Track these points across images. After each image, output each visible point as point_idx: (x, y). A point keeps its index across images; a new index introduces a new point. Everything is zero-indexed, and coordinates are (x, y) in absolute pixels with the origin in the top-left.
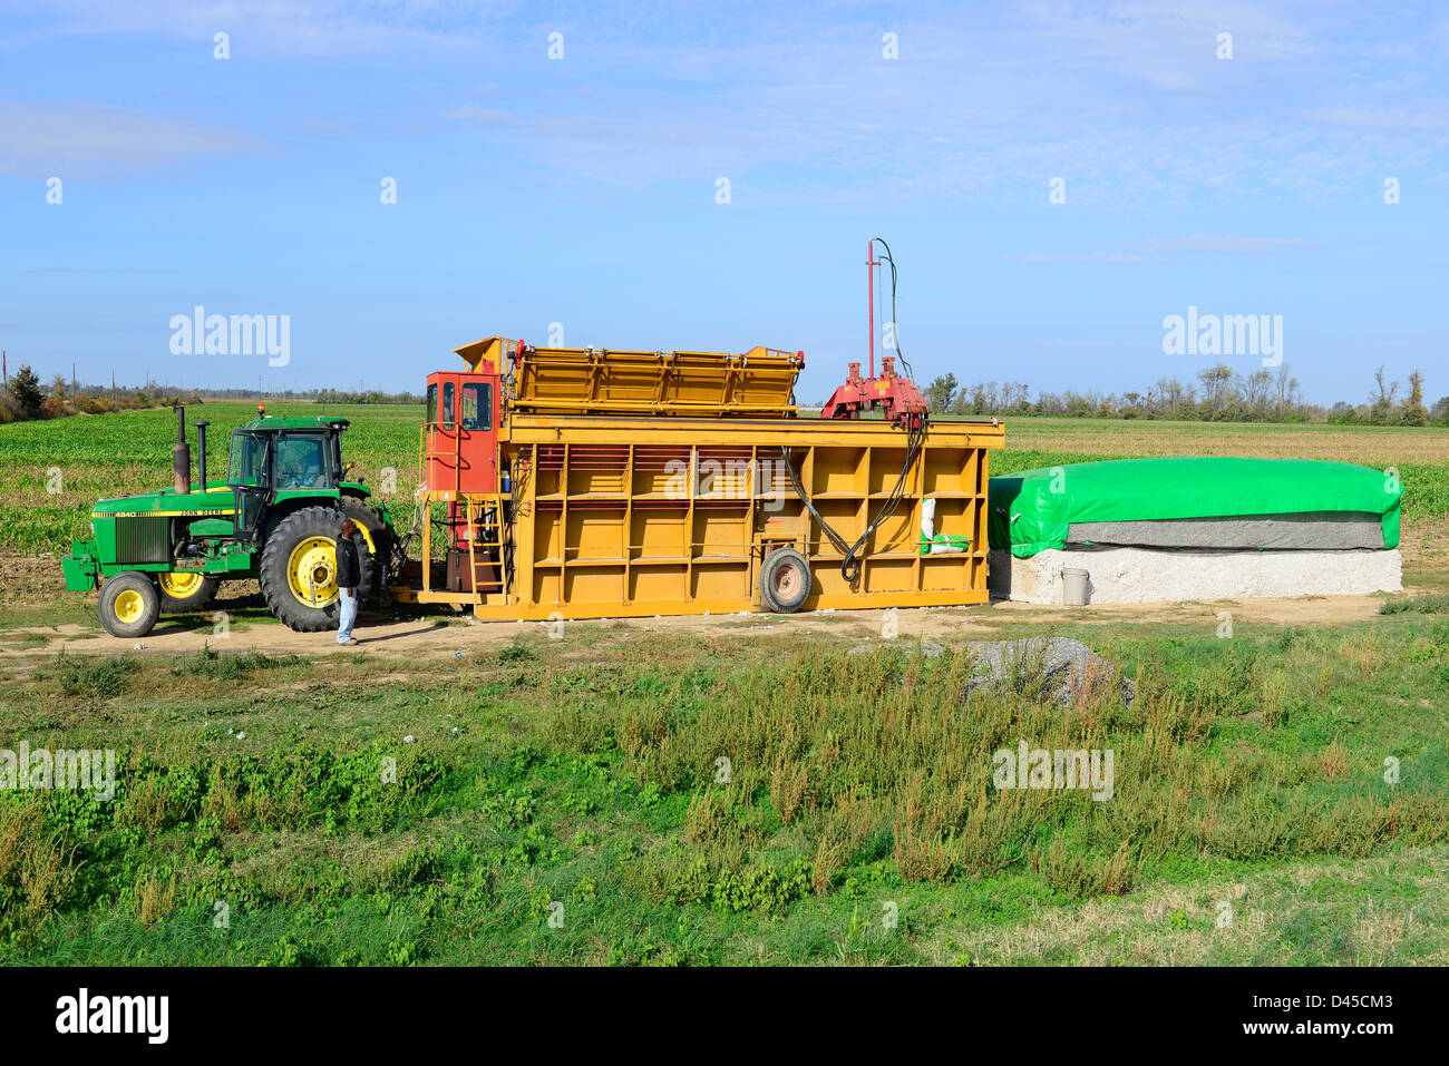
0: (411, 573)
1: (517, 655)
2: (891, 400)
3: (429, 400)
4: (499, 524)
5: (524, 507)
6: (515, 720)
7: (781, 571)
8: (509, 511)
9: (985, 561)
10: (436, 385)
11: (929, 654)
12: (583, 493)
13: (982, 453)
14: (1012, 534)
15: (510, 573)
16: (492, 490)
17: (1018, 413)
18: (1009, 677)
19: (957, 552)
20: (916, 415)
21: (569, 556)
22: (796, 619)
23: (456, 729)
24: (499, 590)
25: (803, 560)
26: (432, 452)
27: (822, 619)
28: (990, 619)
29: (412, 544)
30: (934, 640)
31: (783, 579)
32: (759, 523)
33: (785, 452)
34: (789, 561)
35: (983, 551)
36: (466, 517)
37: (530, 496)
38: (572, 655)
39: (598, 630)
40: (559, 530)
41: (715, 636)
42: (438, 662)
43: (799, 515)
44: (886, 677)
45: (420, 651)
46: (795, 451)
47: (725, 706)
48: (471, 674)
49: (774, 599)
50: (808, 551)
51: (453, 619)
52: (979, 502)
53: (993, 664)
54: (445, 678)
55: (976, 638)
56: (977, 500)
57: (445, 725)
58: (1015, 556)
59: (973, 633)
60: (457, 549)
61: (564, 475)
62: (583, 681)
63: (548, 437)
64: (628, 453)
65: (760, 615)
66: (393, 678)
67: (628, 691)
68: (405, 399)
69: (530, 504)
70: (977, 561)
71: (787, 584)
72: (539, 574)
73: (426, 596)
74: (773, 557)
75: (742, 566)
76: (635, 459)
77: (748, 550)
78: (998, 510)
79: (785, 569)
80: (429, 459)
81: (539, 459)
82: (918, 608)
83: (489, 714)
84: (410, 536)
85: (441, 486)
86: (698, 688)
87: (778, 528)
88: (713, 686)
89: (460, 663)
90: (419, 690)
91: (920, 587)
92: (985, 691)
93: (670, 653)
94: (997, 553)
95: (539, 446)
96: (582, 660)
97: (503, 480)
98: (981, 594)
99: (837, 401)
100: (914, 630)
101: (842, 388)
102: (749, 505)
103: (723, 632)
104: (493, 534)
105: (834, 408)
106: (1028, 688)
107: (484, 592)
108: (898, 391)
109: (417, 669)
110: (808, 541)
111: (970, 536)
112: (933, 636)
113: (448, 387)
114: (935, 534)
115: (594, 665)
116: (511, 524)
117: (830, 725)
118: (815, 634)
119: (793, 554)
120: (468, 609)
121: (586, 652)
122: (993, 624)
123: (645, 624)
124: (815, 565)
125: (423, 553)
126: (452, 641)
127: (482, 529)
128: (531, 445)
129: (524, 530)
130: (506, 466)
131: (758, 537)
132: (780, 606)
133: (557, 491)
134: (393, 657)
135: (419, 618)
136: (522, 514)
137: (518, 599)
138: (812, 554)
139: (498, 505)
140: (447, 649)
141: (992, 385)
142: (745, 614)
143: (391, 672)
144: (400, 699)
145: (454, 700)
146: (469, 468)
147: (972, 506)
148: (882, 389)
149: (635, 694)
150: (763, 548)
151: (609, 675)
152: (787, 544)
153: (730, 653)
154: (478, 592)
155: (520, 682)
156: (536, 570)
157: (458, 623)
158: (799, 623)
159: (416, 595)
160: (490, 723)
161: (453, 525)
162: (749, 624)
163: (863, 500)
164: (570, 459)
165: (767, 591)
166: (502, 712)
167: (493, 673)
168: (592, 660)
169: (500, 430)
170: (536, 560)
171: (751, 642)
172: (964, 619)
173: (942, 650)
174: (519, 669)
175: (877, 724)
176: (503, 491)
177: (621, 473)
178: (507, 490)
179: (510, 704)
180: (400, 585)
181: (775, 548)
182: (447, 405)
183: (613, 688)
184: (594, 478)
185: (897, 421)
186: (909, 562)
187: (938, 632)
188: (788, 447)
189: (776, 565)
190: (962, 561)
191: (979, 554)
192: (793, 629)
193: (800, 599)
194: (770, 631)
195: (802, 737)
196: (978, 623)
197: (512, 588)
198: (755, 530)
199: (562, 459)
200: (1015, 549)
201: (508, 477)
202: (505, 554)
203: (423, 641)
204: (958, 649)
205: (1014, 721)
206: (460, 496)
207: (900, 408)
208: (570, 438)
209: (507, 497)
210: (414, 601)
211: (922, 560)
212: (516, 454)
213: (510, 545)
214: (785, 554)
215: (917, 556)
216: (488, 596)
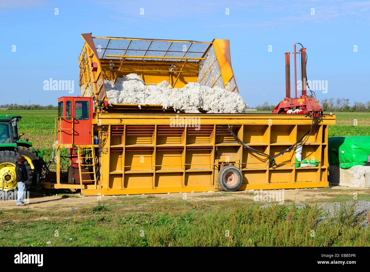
0: (52, 177)
1: (100, 209)
2: (305, 106)
3: (59, 108)
4: (93, 157)
5: (104, 150)
6: (100, 235)
7: (228, 175)
8: (97, 152)
9: (327, 170)
10: (62, 102)
11: (299, 207)
12: (133, 144)
13: (325, 127)
14: (340, 159)
15: (98, 177)
16: (90, 143)
17: (344, 111)
18: (338, 216)
19: (313, 167)
20: (317, 112)
21: (126, 169)
22: (235, 194)
23: (71, 239)
24: (93, 183)
25: (238, 170)
26: (61, 129)
27: (248, 194)
28: (329, 194)
29: (52, 166)
30: (302, 202)
31: (229, 178)
32: (217, 156)
33: (229, 127)
34: (232, 170)
35: (326, 165)
36: (77, 154)
37: (107, 145)
38: (127, 209)
39: (140, 199)
40: (121, 160)
41: (196, 201)
42: (63, 212)
43: (237, 152)
44: (278, 217)
45: (55, 208)
46: (234, 126)
47: (200, 229)
48: (79, 217)
49: (225, 186)
50: (241, 166)
51: (71, 195)
52: (324, 147)
53: (330, 211)
54: (67, 218)
55: (322, 201)
56: (323, 146)
57: (66, 237)
58: (341, 168)
59: (321, 199)
60: (73, 167)
61: (124, 138)
62: (133, 219)
63: (117, 122)
64: (154, 128)
65: (218, 192)
66: (41, 219)
67: (154, 223)
68: (50, 108)
69: (107, 149)
70: (323, 170)
71: (231, 180)
72: (112, 177)
73: (58, 186)
74: (224, 169)
75: (210, 173)
76: (157, 131)
77: (212, 167)
78: (333, 149)
79: (230, 174)
80: (59, 131)
81: (111, 131)
82: (295, 189)
83: (87, 233)
84: (50, 162)
85: (65, 142)
86: (187, 222)
87: (227, 157)
88: (195, 221)
89: (74, 212)
90: (54, 223)
91: (295, 180)
92: (326, 222)
93: (174, 208)
94: (333, 167)
95: (112, 126)
96: (132, 211)
97: (95, 140)
98: (325, 183)
99: (280, 107)
100: (292, 198)
101: (282, 102)
102: (212, 148)
103: (200, 199)
104: (90, 161)
105: (279, 110)
106: (347, 221)
107: (85, 184)
108: (309, 103)
109: (53, 215)
110: (241, 162)
111: (319, 160)
112: (302, 200)
113: (68, 103)
114: (302, 159)
115: (138, 213)
116: (98, 157)
117: (250, 236)
118: (244, 200)
119: (234, 168)
120: (78, 191)
121: (134, 208)
122: (331, 195)
123: (163, 197)
124: (244, 172)
125: (57, 168)
126: (70, 204)
127: (84, 159)
128: (108, 125)
129: (105, 159)
130: (96, 133)
131: (217, 161)
132: (228, 189)
133: (121, 144)
134: (41, 210)
135: (55, 195)
136: (104, 153)
137: (102, 187)
138: (243, 168)
139: (92, 149)
140: (68, 207)
141: (331, 99)
142: (211, 192)
143: (41, 216)
144: (45, 227)
145: (71, 227)
146: (78, 135)
147: (320, 148)
148: (301, 102)
149: (158, 224)
150: (219, 166)
151: (145, 217)
152: (231, 164)
153: (203, 207)
154: (83, 184)
155: (102, 220)
156: (110, 175)
157: (73, 196)
158: (236, 195)
159: (54, 186)
160: (87, 236)
161: (71, 158)
162: (212, 196)
163: (268, 146)
164: (126, 131)
165: (221, 183)
166: (93, 232)
167: (90, 216)
168: (137, 211)
169: (93, 119)
170: (110, 171)
171: (213, 203)
172: (317, 193)
173: (305, 206)
174: (102, 214)
175: (273, 236)
176: (95, 144)
177: (151, 136)
178: (97, 143)
179: (97, 229)
180: (46, 181)
181: (225, 165)
182: (68, 110)
183: (147, 222)
184: (138, 138)
185: (308, 114)
186: (290, 171)
187: (304, 199)
188: (231, 125)
189: (226, 172)
190: (316, 170)
191: (323, 167)
192: (234, 198)
193: (237, 186)
194: (223, 198)
195: (237, 241)
196: (323, 195)
197: (99, 182)
198: (215, 158)
199: (123, 131)
200: (341, 165)
201: (97, 138)
202: (96, 169)
203: (56, 204)
204: (312, 205)
205: (340, 234)
206: (74, 146)
207: (309, 109)
208: (125, 122)
209: (97, 146)
210: (52, 188)
211: (296, 170)
212: (101, 129)
213: (98, 165)
214: (230, 168)
215: (294, 168)
216: (88, 186)
